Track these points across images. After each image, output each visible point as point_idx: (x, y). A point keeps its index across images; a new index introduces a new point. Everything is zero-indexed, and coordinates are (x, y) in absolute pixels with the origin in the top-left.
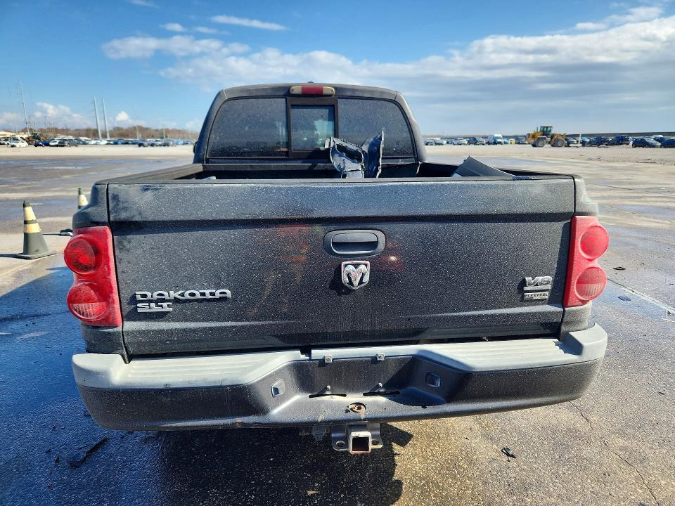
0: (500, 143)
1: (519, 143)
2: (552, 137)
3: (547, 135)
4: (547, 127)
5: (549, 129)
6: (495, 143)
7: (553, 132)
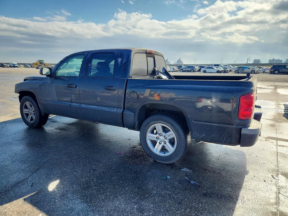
0: (17, 67)
1: (26, 67)
2: (44, 65)
3: (42, 64)
4: (41, 60)
5: (42, 61)
6: (14, 67)
7: (44, 63)
